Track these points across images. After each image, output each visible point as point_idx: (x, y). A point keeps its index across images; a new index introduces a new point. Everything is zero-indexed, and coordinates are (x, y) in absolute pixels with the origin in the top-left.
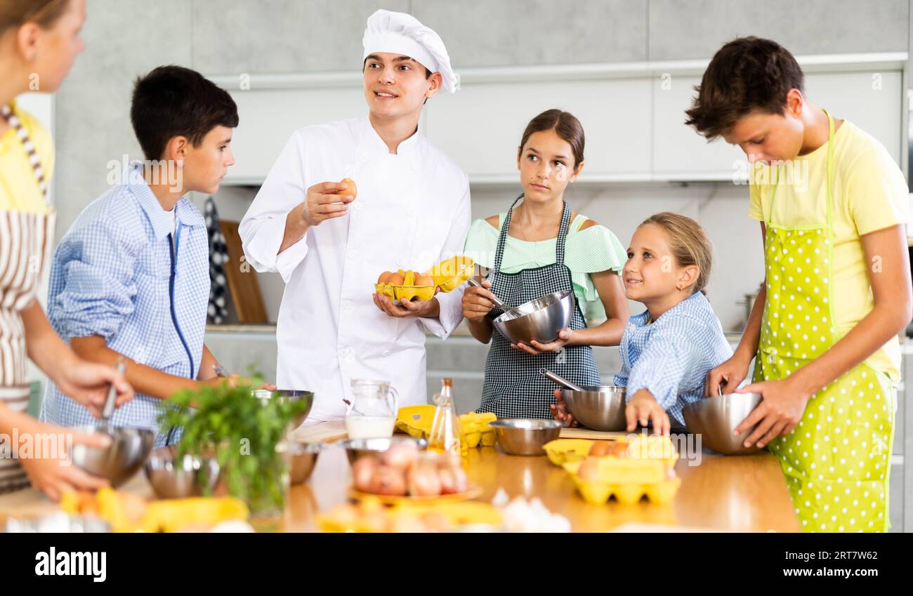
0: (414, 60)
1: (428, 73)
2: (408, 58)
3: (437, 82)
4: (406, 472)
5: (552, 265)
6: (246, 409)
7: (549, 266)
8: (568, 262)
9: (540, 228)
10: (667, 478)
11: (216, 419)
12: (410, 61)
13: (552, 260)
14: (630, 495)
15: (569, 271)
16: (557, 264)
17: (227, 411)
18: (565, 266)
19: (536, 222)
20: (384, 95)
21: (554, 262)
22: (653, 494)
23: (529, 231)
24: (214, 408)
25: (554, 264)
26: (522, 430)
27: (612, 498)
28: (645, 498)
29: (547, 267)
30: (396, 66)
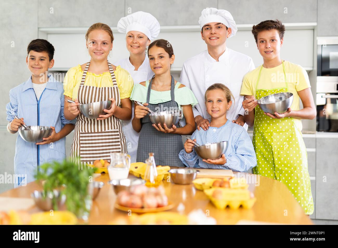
0: (222, 24)
1: (227, 28)
2: (220, 23)
3: (230, 31)
4: (142, 197)
5: (170, 101)
6: (74, 172)
7: (169, 101)
8: (176, 100)
9: (163, 86)
10: (251, 198)
11: (60, 176)
12: (221, 25)
13: (170, 99)
14: (235, 205)
15: (177, 103)
16: (172, 101)
17: (65, 173)
18: (175, 102)
19: (160, 84)
20: (213, 38)
21: (171, 100)
22: (245, 205)
23: (158, 87)
24: (60, 171)
25: (171, 101)
26: (182, 175)
27: (228, 207)
28: (241, 206)
29: (168, 102)
30: (216, 27)
